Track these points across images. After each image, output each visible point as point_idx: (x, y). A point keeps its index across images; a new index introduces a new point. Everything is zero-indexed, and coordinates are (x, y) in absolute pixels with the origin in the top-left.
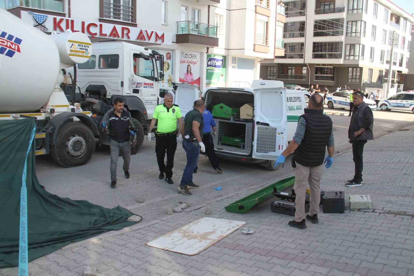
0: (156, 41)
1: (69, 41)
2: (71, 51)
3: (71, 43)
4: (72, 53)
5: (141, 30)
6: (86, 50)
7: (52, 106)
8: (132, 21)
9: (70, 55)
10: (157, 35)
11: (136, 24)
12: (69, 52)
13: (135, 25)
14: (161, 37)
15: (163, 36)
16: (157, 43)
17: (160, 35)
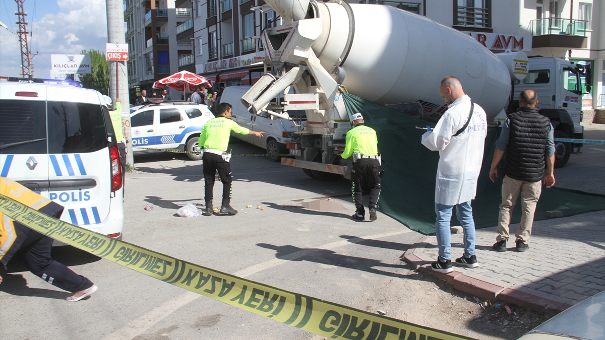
0: (515, 48)
1: (514, 60)
2: (516, 69)
3: (516, 62)
4: (517, 71)
5: (498, 36)
6: (525, 67)
7: (499, 119)
8: (486, 26)
9: (515, 73)
10: (515, 40)
11: (492, 29)
12: (514, 70)
13: (491, 31)
14: (520, 42)
15: (522, 40)
16: (515, 50)
17: (518, 40)
